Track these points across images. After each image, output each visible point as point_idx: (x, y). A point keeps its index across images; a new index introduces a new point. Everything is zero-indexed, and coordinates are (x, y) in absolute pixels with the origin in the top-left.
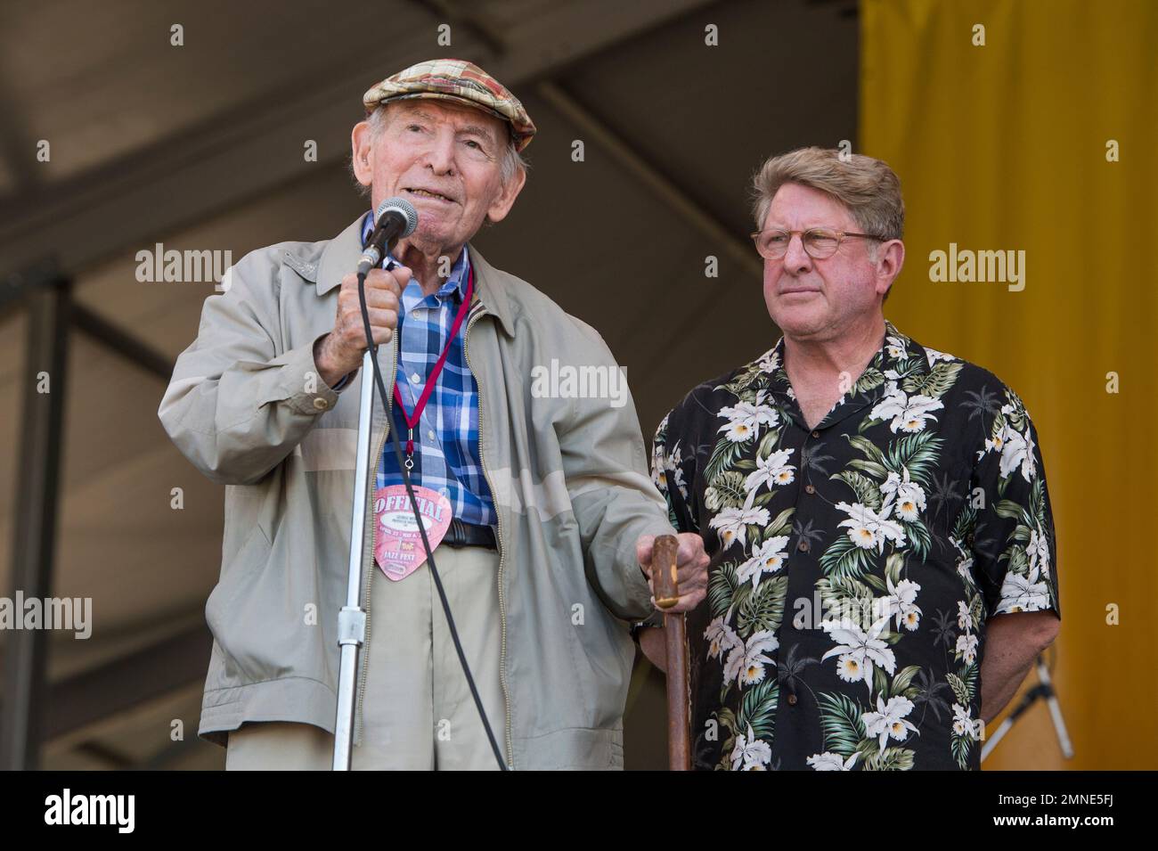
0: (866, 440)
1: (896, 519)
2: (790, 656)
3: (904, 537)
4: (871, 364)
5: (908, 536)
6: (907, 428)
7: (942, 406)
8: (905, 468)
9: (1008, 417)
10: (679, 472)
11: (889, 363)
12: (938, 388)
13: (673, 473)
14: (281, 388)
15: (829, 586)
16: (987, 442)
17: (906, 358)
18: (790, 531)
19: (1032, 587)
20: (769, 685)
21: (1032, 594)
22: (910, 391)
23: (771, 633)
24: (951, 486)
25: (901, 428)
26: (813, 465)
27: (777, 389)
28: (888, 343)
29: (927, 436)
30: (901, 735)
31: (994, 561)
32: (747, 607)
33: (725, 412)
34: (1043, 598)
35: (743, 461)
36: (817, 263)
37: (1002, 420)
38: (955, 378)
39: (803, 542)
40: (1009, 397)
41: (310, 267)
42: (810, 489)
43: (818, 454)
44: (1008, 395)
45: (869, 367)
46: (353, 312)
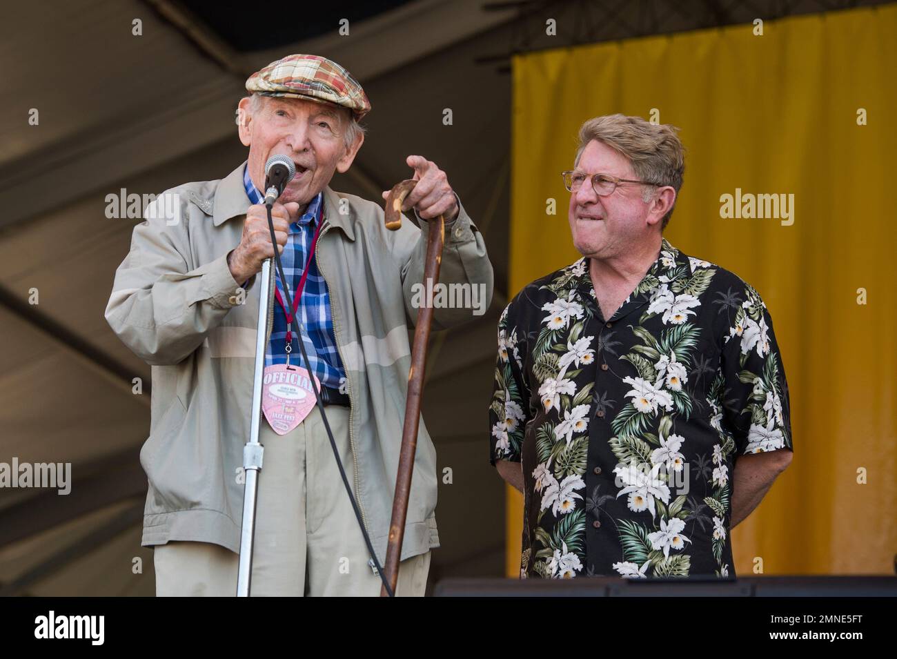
0: (645, 330)
1: (666, 389)
2: (595, 494)
3: (672, 403)
4: (649, 272)
5: (675, 403)
6: (674, 321)
7: (700, 304)
8: (672, 352)
9: (747, 310)
10: (516, 350)
11: (662, 270)
12: (696, 289)
13: (512, 350)
14: (204, 291)
15: (618, 443)
16: (732, 330)
17: (675, 266)
18: (591, 401)
19: (771, 433)
20: (578, 514)
21: (770, 439)
22: (676, 291)
23: (579, 476)
24: (707, 363)
25: (670, 320)
26: (607, 349)
27: (583, 289)
28: (662, 256)
29: (689, 327)
30: (679, 545)
31: (738, 414)
32: (562, 457)
33: (547, 307)
34: (778, 440)
35: (558, 345)
36: (601, 198)
37: (742, 313)
38: (709, 282)
39: (600, 409)
40: (748, 295)
41: (208, 203)
42: (605, 367)
43: (611, 340)
44: (748, 294)
45: (647, 274)
46: (257, 233)
